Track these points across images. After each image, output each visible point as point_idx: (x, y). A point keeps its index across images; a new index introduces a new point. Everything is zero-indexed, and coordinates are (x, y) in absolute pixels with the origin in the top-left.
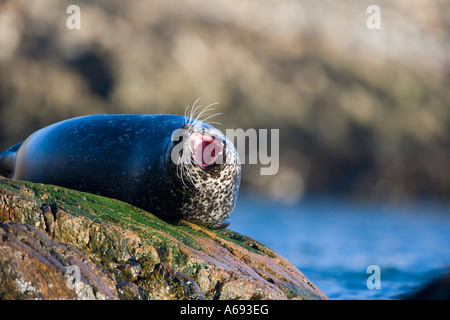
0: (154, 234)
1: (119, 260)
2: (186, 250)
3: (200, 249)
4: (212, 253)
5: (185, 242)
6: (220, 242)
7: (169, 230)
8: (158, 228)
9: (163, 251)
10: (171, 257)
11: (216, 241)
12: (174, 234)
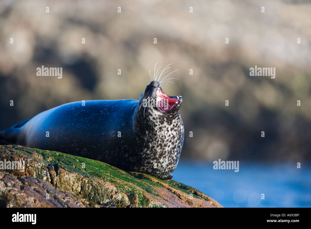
0: (126, 185)
1: (101, 203)
2: (148, 195)
3: (158, 195)
4: (166, 198)
5: (147, 190)
6: (171, 190)
7: (136, 182)
8: (129, 181)
9: (132, 196)
10: (137, 201)
11: (169, 189)
12: (140, 185)
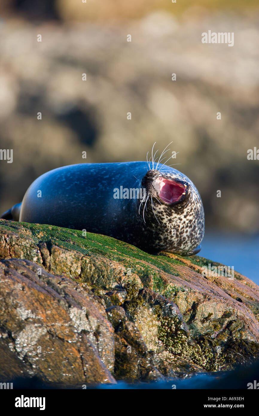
0: (138, 263)
1: (107, 287)
2: (165, 276)
3: (178, 275)
4: (188, 278)
5: (164, 270)
6: (194, 269)
7: (150, 260)
8: (140, 258)
9: (145, 278)
10: (152, 283)
11: (191, 267)
12: (155, 263)
